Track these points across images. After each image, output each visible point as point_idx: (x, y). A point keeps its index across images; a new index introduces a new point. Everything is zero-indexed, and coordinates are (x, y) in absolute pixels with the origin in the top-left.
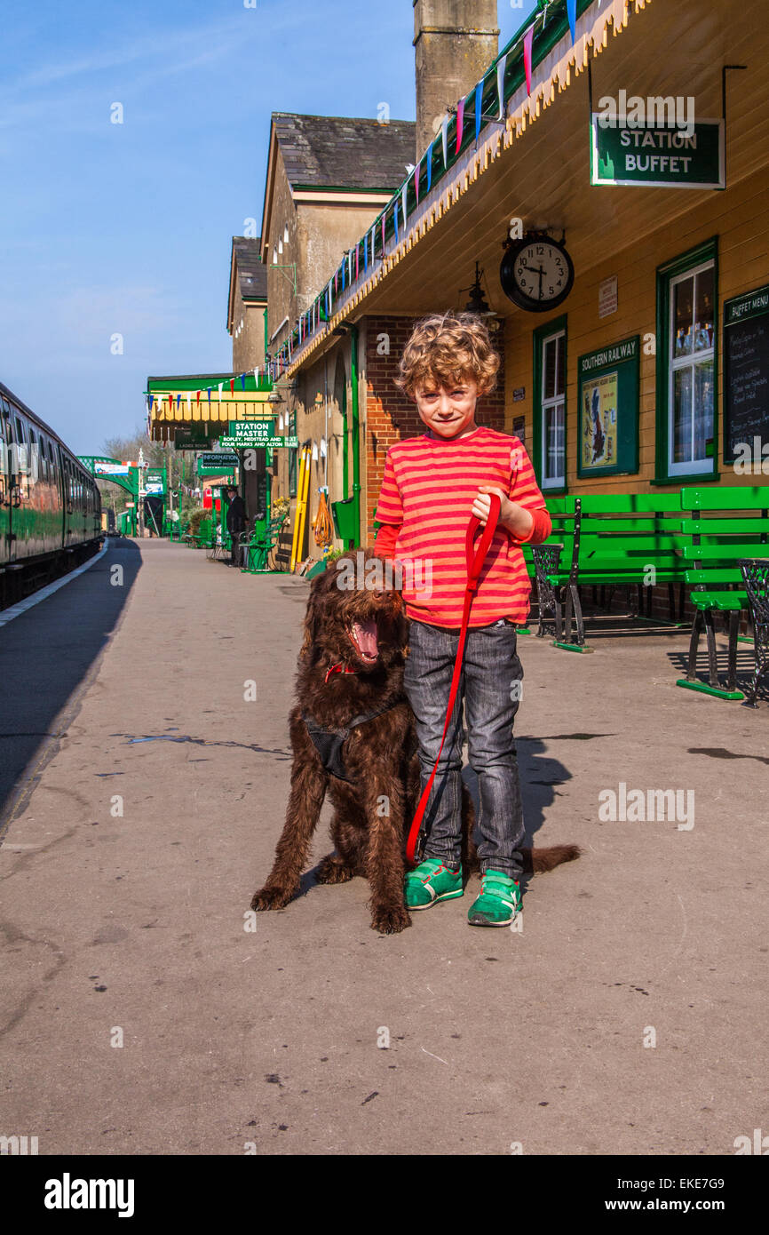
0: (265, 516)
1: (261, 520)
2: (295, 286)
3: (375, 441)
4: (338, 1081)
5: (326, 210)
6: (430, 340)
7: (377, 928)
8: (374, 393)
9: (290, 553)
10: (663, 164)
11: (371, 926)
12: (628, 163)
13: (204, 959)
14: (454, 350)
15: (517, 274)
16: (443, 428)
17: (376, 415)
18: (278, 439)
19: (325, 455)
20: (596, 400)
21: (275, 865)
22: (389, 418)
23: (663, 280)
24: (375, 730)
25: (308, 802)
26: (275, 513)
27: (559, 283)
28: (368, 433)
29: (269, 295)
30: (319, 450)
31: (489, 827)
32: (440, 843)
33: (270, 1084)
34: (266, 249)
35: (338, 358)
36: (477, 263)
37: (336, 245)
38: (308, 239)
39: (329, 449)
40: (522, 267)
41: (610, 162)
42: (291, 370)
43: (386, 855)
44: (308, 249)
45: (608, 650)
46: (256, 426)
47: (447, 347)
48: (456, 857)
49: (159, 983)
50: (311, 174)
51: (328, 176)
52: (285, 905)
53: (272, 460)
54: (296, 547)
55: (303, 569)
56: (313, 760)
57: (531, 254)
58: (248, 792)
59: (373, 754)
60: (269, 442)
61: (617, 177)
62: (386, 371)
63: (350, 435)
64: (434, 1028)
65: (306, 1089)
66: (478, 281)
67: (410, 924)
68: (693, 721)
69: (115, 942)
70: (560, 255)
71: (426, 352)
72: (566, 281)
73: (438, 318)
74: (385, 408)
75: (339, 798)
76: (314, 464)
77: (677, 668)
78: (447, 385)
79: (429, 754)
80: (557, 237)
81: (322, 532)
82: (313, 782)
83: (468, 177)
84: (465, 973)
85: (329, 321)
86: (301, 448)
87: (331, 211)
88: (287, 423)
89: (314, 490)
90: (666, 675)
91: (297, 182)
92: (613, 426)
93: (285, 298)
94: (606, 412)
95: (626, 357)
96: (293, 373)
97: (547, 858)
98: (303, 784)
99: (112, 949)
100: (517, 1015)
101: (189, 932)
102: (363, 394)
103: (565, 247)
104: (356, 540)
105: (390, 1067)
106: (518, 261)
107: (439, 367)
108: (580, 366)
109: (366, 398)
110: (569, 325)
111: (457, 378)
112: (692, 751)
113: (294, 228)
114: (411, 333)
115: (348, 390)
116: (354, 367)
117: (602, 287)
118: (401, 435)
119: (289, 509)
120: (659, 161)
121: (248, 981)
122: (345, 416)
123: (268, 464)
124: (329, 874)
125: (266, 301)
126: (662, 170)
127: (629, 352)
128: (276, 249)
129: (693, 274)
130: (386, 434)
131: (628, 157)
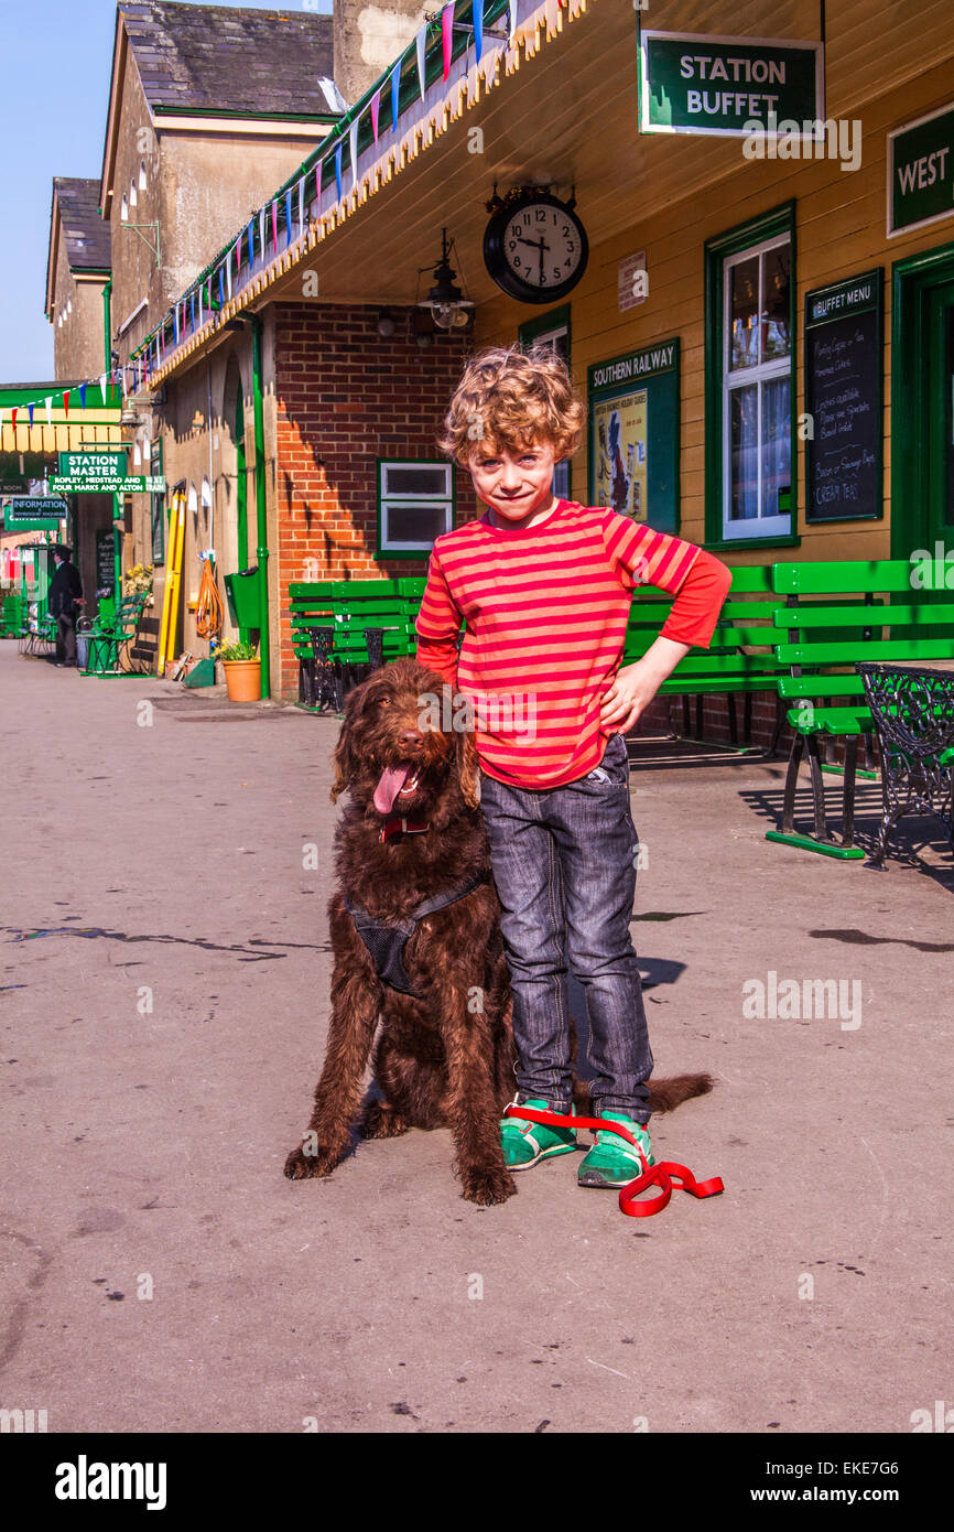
0: (113, 592)
1: (108, 597)
2: (159, 256)
3: (289, 486)
4: (490, 1407)
5: (203, 143)
6: (489, 385)
7: (472, 1197)
8: (288, 415)
9: (155, 647)
10: (739, 104)
11: (463, 1196)
12: (691, 102)
13: (245, 1248)
14: (523, 400)
15: (508, 249)
16: (508, 508)
17: (291, 447)
18: (135, 480)
19: (210, 504)
20: (615, 429)
21: (314, 1116)
22: (309, 452)
23: (714, 259)
24: (450, 923)
25: (358, 1026)
26: (129, 588)
27: (568, 263)
28: (279, 474)
29: (115, 266)
30: (199, 497)
31: (601, 1059)
32: (542, 1077)
33: (398, 1416)
34: (110, 198)
35: (229, 363)
36: (444, 230)
37: (218, 196)
38: (177, 186)
39: (216, 495)
40: (515, 239)
41: (666, 101)
42: (156, 379)
43: (475, 1097)
44: (177, 200)
45: (655, 788)
46: (100, 460)
47: (512, 396)
48: (566, 1095)
49: (195, 1285)
50: (180, 90)
51: (205, 93)
52: (331, 1171)
53: (122, 510)
54: (165, 639)
55: (177, 670)
56: (364, 967)
57: (527, 219)
58: (216, 1009)
59: (449, 956)
60: (123, 483)
61: (675, 123)
62: (305, 384)
63: (250, 476)
64: (594, 1331)
65: (451, 1420)
66: (445, 256)
67: (514, 1192)
68: (804, 891)
69: (109, 1230)
70: (571, 224)
71: (484, 404)
72: (578, 261)
73: (500, 354)
74: (303, 437)
75: (400, 1019)
76: (191, 518)
77: (759, 814)
78: (510, 447)
79: (518, 953)
80: (563, 195)
81: (208, 617)
82: (363, 997)
83: (448, 112)
84: (611, 1255)
85: (220, 310)
86: (170, 493)
87: (210, 145)
88: (147, 456)
89: (192, 555)
90: (747, 825)
91: (159, 102)
92: (641, 466)
93: (142, 271)
94: (631, 446)
95: (660, 369)
96: (159, 382)
97: (669, 1092)
98: (349, 1002)
99: (110, 1240)
100: (700, 1309)
101: (208, 1212)
102: (271, 417)
103: (575, 210)
104: (263, 630)
105: (554, 1386)
106: (509, 232)
107: (503, 425)
108: (591, 380)
109: (275, 422)
110: (573, 320)
111: (527, 438)
112: (816, 934)
113: (156, 169)
114: (461, 373)
115: (246, 410)
116: (256, 377)
117: (622, 267)
118: (328, 476)
119: (152, 582)
120: (733, 100)
121: (318, 1277)
122: (242, 448)
123: (116, 515)
124: (377, 1124)
125: (109, 274)
126: (738, 113)
127: (664, 361)
128: (126, 199)
129: (758, 251)
130: (305, 476)
131: (690, 93)
